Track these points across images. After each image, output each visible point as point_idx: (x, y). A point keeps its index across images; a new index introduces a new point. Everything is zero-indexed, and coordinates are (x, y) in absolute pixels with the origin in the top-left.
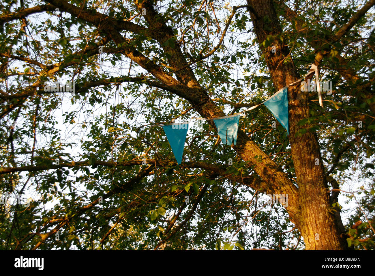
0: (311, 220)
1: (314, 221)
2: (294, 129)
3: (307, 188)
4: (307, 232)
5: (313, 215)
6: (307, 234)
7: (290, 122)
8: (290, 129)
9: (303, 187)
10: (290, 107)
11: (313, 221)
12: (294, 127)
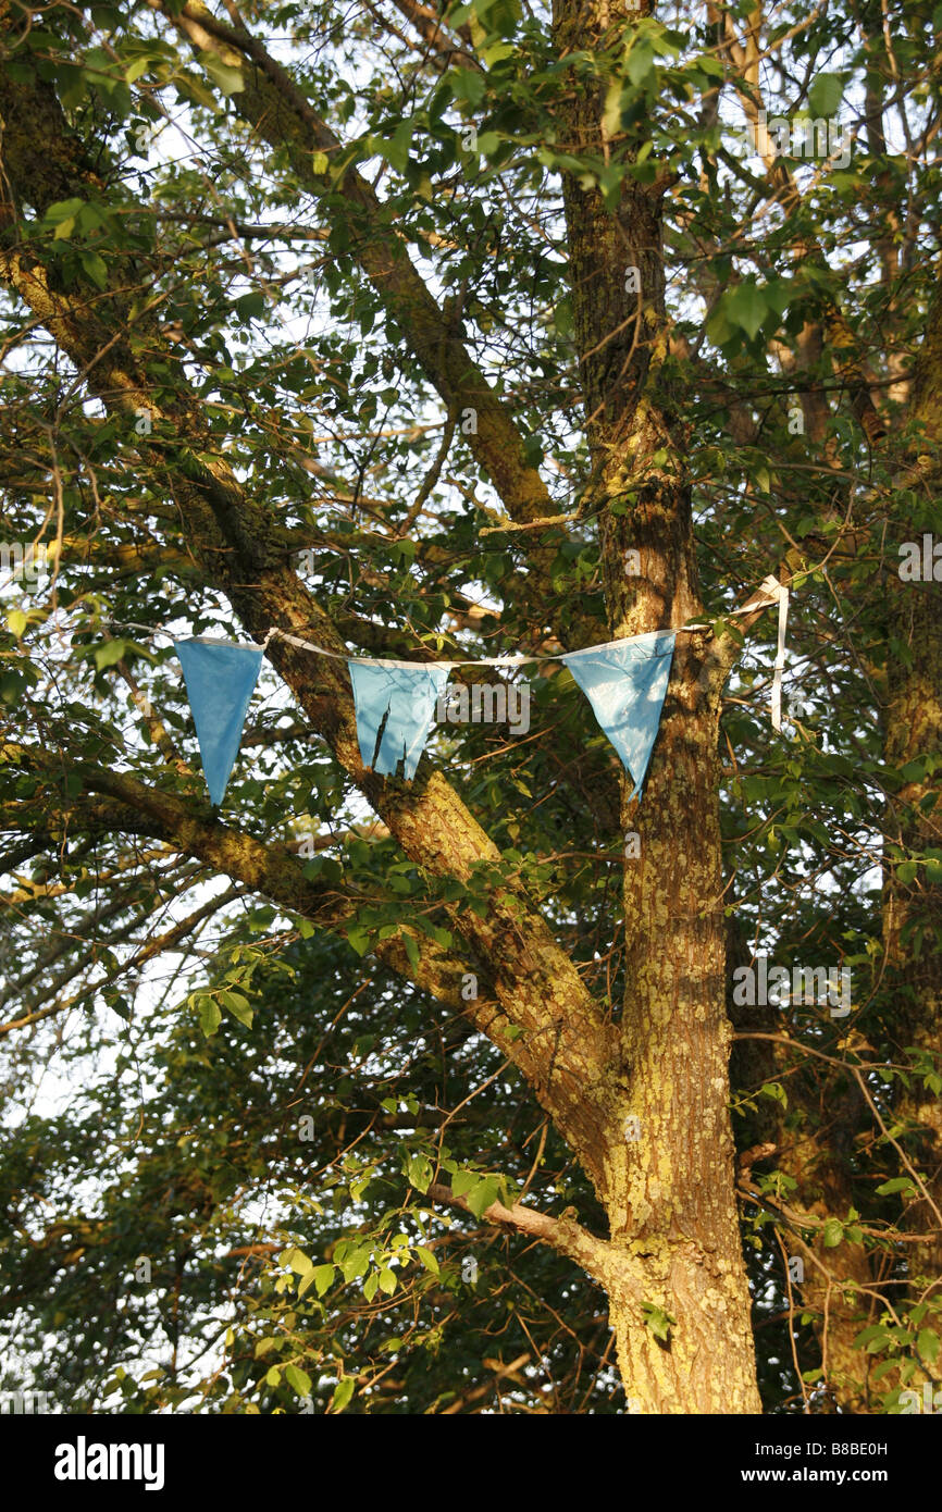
0: (675, 1126)
1: (684, 1131)
2: (668, 790)
3: (681, 1012)
4: (645, 1162)
5: (687, 1110)
6: (645, 1168)
7: (658, 761)
8: (651, 783)
9: (665, 1006)
10: (671, 706)
11: (679, 1131)
12: (668, 782)
